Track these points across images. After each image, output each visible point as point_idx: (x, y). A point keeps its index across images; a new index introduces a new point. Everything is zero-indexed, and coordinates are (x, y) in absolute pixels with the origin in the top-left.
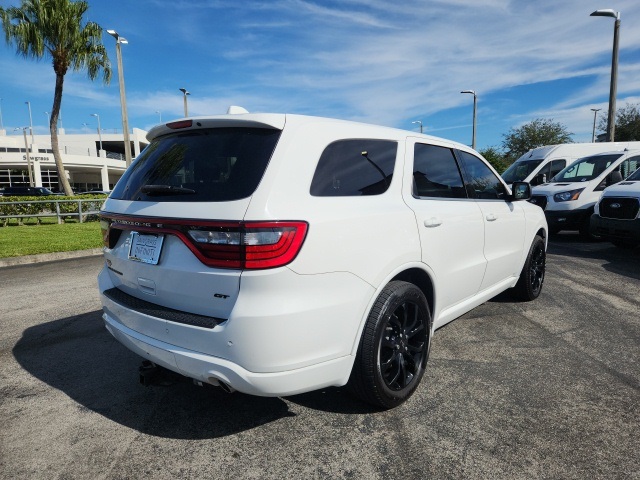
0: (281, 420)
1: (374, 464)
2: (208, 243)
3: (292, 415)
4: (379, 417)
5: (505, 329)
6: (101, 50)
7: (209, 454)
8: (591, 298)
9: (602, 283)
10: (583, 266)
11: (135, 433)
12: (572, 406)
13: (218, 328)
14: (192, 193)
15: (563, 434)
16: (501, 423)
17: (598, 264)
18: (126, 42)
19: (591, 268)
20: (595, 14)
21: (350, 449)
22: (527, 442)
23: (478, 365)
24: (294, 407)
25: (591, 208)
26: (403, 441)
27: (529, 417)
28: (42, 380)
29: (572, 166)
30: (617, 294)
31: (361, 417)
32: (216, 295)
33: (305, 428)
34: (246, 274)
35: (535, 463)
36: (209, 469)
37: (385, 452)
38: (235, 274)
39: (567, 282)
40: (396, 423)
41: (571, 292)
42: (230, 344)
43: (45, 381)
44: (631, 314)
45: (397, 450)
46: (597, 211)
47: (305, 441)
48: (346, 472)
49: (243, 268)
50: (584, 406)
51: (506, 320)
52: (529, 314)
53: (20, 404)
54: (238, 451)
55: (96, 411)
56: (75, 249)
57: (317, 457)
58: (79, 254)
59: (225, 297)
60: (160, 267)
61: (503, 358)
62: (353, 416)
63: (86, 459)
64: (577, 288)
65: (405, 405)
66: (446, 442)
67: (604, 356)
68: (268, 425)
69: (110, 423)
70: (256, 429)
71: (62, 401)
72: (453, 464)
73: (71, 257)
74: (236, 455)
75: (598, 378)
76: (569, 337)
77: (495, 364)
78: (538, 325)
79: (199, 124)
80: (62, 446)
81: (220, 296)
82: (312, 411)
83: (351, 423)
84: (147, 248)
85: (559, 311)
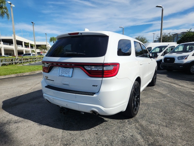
0: (104, 123)
1: (137, 132)
2: (91, 70)
3: (107, 121)
4: (131, 120)
5: (152, 94)
6: (6, 8)
7: (89, 134)
8: (168, 85)
9: (169, 81)
10: (162, 76)
11: (61, 130)
12: (179, 113)
13: (95, 95)
14: (84, 55)
15: (180, 120)
16: (164, 119)
17: (165, 76)
18: (14, 6)
19: (164, 77)
20: (157, 6)
21: (128, 129)
22: (173, 123)
23: (150, 104)
24: (106, 119)
25: (161, 60)
26: (141, 126)
27: (170, 117)
28: (19, 117)
29: (154, 49)
30: (174, 84)
31: (126, 120)
32: (93, 86)
33: (112, 125)
34: (104, 79)
35: (178, 128)
36: (91, 138)
37: (138, 129)
39: (160, 81)
40: (137, 121)
41: (163, 83)
42: (99, 100)
43: (21, 117)
44: (180, 88)
45: (141, 128)
46: (163, 61)
47: (114, 128)
48: (131, 136)
49: (103, 77)
50: (182, 113)
51: (150, 91)
52: (155, 89)
53: (17, 125)
54: (97, 132)
55: (45, 125)
56: (5, 75)
57: (120, 132)
58: (7, 77)
59: (96, 86)
60: (72, 78)
61: (155, 102)
62: (124, 120)
63: (50, 140)
64: (163, 82)
65: (136, 116)
66: (153, 125)
67: (180, 99)
68: (101, 124)
69: (51, 128)
70: (98, 126)
71: (31, 123)
72: (158, 131)
73: (4, 77)
74: (96, 134)
75: (181, 105)
76: (169, 95)
77: (154, 103)
78: (159, 93)
79: (81, 34)
80: (39, 136)
81: (95, 86)
82: (112, 120)
83: (124, 122)
84: (66, 72)
85: (163, 89)
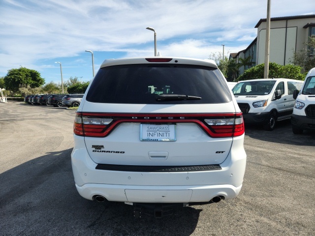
2: (215, 125)
13: (224, 169)
14: (199, 99)
32: (217, 152)
34: (235, 138)
38: (230, 139)
42: (231, 175)
49: (233, 136)
59: (222, 152)
79: (176, 61)
81: (220, 152)
84: (161, 132)
